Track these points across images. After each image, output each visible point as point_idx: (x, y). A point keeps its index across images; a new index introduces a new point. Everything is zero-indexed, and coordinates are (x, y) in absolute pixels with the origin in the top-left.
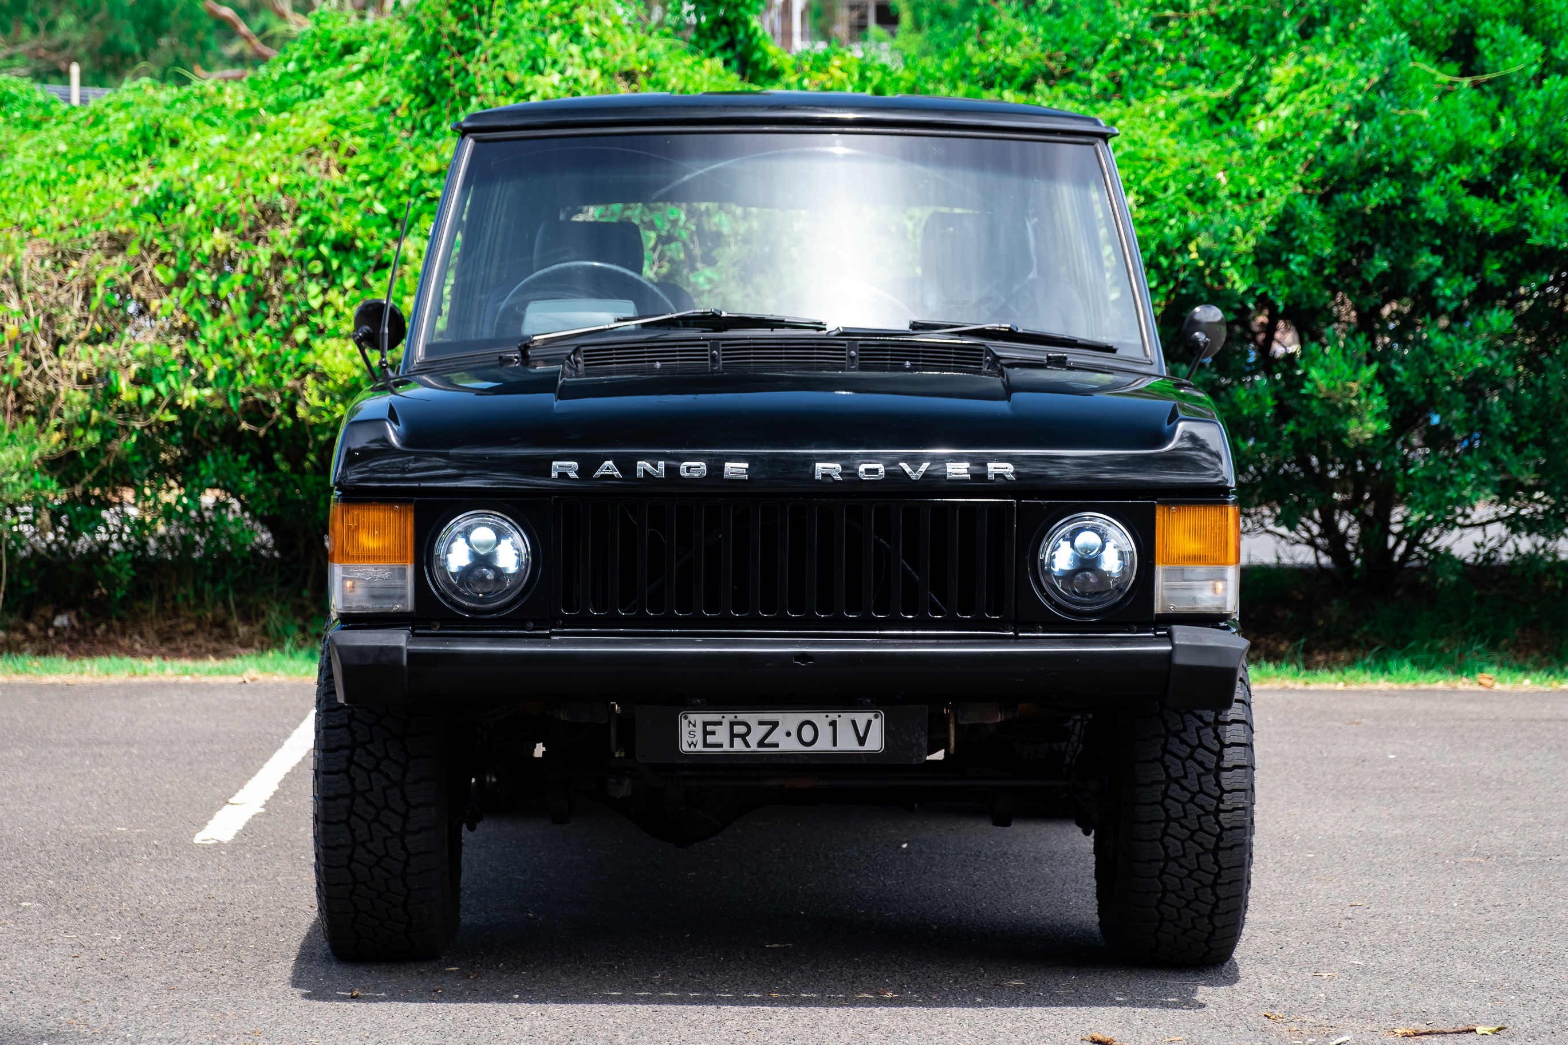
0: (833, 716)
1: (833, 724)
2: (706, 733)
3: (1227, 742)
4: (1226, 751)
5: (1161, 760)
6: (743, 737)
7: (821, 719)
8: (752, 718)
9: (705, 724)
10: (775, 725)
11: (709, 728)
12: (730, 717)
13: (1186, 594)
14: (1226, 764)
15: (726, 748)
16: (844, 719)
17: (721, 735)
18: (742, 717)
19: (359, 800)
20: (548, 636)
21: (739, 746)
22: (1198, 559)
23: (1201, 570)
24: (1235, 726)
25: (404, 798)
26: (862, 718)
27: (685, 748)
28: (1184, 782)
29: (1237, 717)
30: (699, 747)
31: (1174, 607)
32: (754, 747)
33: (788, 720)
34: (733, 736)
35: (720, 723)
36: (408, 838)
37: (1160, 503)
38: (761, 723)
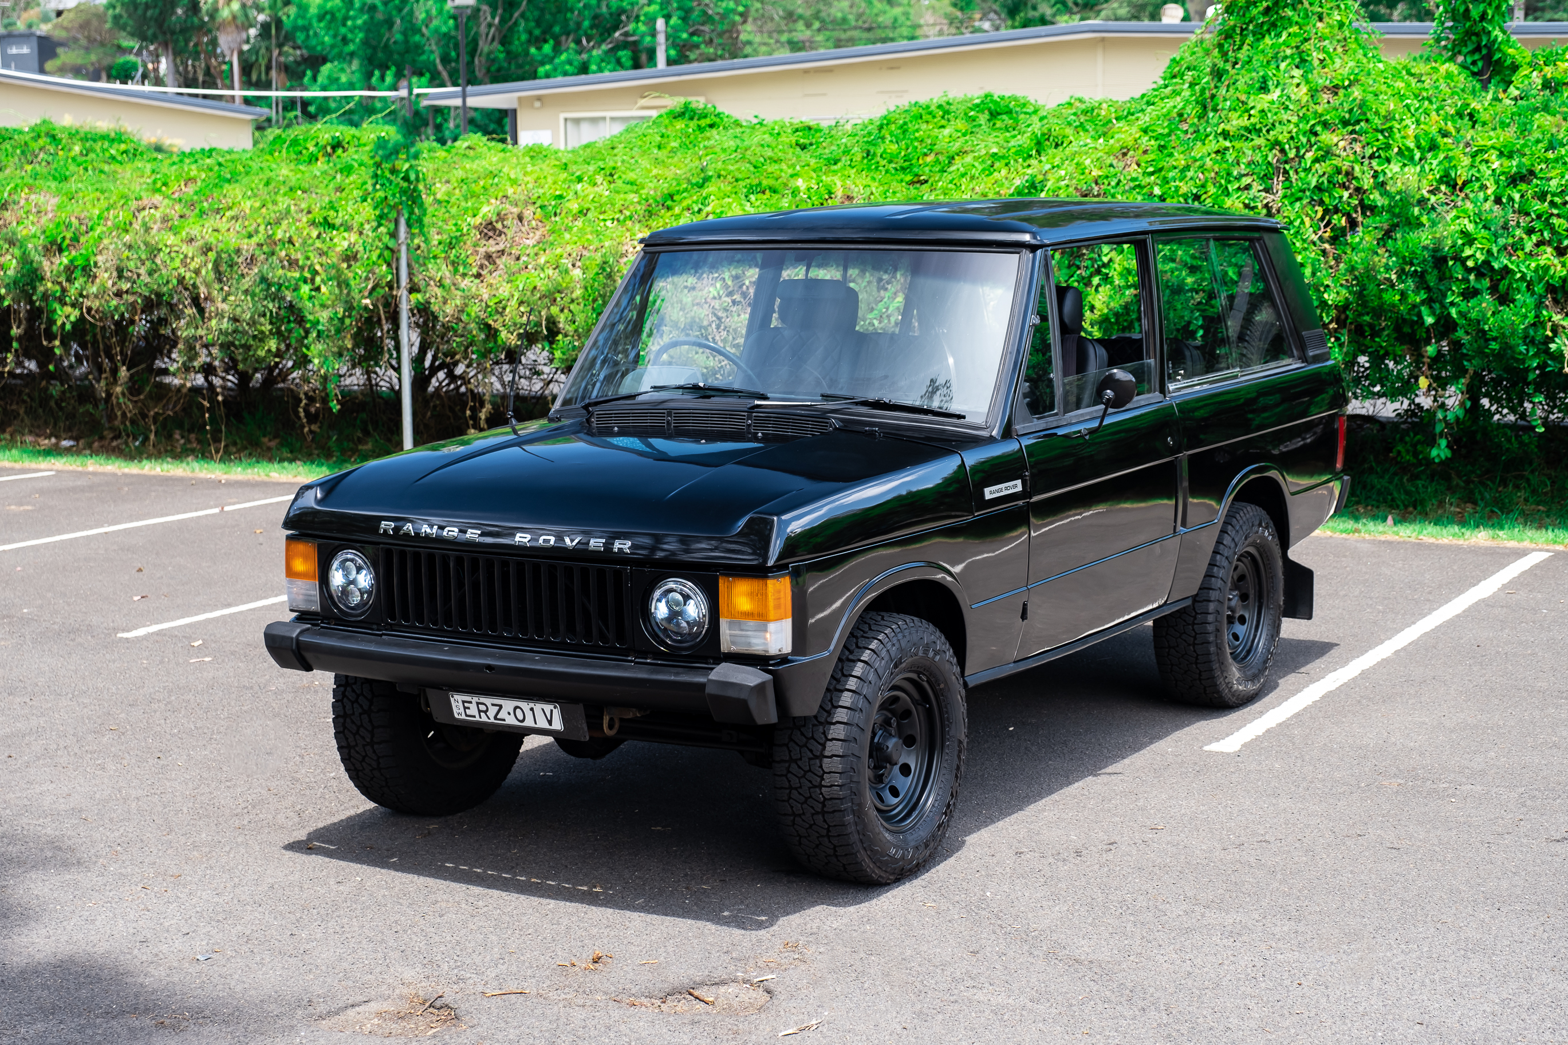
0: (532, 705)
1: (532, 709)
2: (465, 708)
3: (830, 737)
4: (829, 743)
5: (787, 745)
6: (486, 712)
7: (525, 706)
8: (488, 701)
9: (464, 702)
10: (501, 707)
11: (466, 705)
12: (475, 700)
13: (743, 639)
14: (827, 753)
15: (477, 718)
16: (538, 707)
17: (473, 710)
18: (482, 700)
19: (348, 720)
20: (381, 635)
21: (484, 719)
22: (749, 615)
23: (752, 623)
24: (838, 725)
25: (370, 721)
26: (548, 708)
27: (456, 716)
28: (799, 763)
29: (840, 720)
30: (463, 717)
31: (734, 649)
32: (492, 720)
33: (508, 705)
34: (480, 711)
35: (470, 702)
36: (376, 746)
37: (722, 574)
38: (493, 705)
